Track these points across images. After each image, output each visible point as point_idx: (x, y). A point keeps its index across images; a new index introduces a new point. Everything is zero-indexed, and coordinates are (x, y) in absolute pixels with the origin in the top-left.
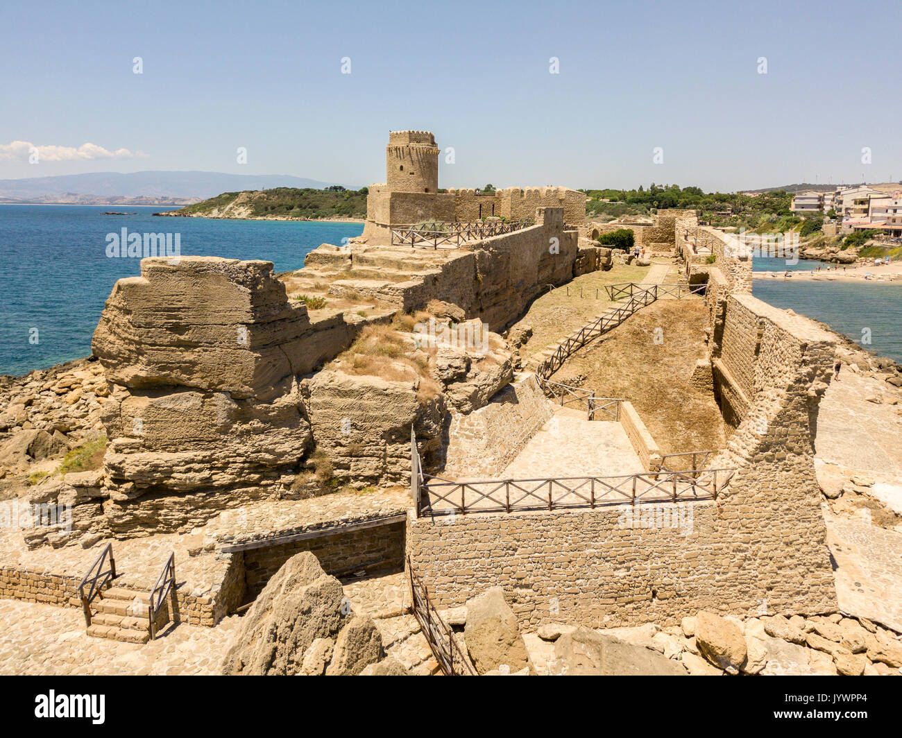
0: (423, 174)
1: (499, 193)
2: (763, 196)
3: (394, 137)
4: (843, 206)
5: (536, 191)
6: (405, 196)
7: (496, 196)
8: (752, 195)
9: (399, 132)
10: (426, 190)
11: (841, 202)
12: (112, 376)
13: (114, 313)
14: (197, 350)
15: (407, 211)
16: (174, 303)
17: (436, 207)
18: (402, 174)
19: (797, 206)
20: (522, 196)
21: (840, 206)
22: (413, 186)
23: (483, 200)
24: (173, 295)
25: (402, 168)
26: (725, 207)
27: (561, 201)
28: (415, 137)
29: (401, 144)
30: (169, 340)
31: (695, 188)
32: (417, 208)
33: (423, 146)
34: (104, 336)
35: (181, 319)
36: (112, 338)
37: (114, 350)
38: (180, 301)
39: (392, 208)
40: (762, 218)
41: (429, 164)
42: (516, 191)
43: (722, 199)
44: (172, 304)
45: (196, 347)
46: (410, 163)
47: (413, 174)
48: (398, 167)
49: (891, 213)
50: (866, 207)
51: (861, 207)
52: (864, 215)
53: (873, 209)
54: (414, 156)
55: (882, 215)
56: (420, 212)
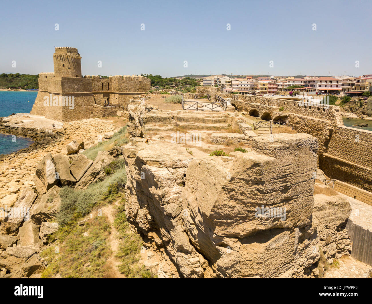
0: (75, 69)
1: (111, 78)
2: (184, 79)
3: (57, 50)
4: (221, 84)
5: (129, 77)
6: (69, 79)
7: (109, 79)
8: (180, 79)
9: (60, 48)
10: (77, 76)
11: (220, 82)
12: (223, 232)
13: (240, 184)
14: (291, 202)
15: (70, 87)
16: (286, 171)
17: (83, 84)
18: (64, 68)
19: (204, 83)
20: (123, 79)
21: (220, 83)
22: (70, 74)
23: (103, 81)
24: (286, 166)
25: (63, 65)
26: (172, 83)
27: (140, 82)
28: (70, 50)
29: (63, 53)
30: (280, 199)
31: (159, 76)
32: (75, 85)
33: (73, 55)
34: (225, 202)
35: (288, 182)
36: (232, 203)
37: (233, 213)
38: (289, 169)
39: (63, 85)
40: (192, 88)
41: (77, 64)
42: (120, 77)
43: (170, 80)
44: (285, 172)
45: (290, 200)
46: (68, 63)
47: (70, 68)
48: (62, 65)
49: (240, 86)
50: (230, 84)
51: (229, 84)
52: (230, 87)
53: (233, 85)
54: (70, 60)
55: (237, 87)
56: (76, 87)
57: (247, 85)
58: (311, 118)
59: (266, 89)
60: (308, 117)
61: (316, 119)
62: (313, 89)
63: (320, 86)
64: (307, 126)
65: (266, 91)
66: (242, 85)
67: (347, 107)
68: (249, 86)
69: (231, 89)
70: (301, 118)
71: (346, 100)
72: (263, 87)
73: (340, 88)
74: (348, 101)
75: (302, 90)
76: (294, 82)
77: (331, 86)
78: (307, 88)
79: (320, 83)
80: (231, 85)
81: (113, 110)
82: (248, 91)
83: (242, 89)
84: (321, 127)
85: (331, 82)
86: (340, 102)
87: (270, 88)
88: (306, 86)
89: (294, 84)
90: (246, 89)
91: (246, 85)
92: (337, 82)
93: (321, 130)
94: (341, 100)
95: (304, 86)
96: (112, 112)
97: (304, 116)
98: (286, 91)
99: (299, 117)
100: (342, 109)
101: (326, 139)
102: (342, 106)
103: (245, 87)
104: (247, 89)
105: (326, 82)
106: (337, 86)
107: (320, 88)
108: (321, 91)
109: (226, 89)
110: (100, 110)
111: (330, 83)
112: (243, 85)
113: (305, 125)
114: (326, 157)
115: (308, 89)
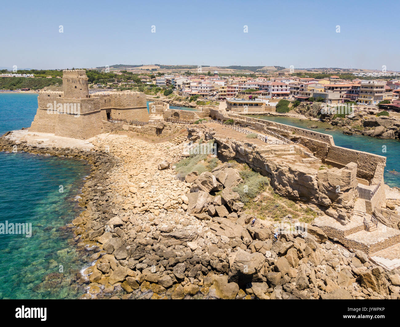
0: (85, 89)
7: (111, 96)
10: (87, 96)
17: (94, 104)
18: (76, 90)
21: (176, 84)
22: (82, 95)
25: (76, 87)
27: (138, 97)
29: (75, 76)
33: (83, 77)
46: (80, 85)
47: (81, 89)
48: (74, 87)
49: (200, 89)
50: (189, 85)
51: (187, 85)
52: (189, 88)
53: (192, 87)
54: (81, 82)
55: (196, 88)
56: (90, 107)
57: (207, 88)
58: (316, 141)
59: (225, 92)
60: (315, 140)
61: (320, 142)
62: (267, 93)
63: (273, 90)
64: (314, 145)
65: (226, 93)
66: (201, 88)
67: (297, 110)
68: (208, 88)
69: (190, 90)
70: (310, 140)
71: (296, 104)
72: (223, 90)
73: (288, 92)
74: (298, 105)
75: (259, 94)
76: (249, 85)
77: (282, 90)
78: (262, 91)
79: (273, 88)
80: (189, 87)
81: (120, 125)
82: (208, 94)
83: (202, 91)
84: (323, 146)
85: (281, 86)
86: (292, 105)
87: (229, 91)
88: (261, 89)
89: (249, 87)
90: (205, 91)
91: (205, 88)
92: (286, 86)
93: (323, 147)
94: (293, 104)
95: (259, 89)
96: (119, 127)
97: (311, 139)
98: (244, 94)
99: (308, 139)
100: (294, 111)
101: (326, 152)
102: (293, 109)
103: (204, 89)
104: (207, 91)
105: (278, 86)
106: (286, 90)
107: (273, 92)
108: (274, 94)
109: (185, 90)
110: (108, 126)
111: (281, 88)
112: (203, 88)
113: (312, 144)
114: (327, 161)
115: (264, 93)
